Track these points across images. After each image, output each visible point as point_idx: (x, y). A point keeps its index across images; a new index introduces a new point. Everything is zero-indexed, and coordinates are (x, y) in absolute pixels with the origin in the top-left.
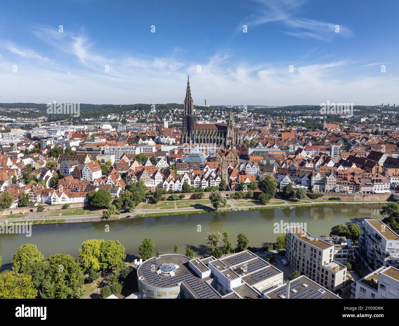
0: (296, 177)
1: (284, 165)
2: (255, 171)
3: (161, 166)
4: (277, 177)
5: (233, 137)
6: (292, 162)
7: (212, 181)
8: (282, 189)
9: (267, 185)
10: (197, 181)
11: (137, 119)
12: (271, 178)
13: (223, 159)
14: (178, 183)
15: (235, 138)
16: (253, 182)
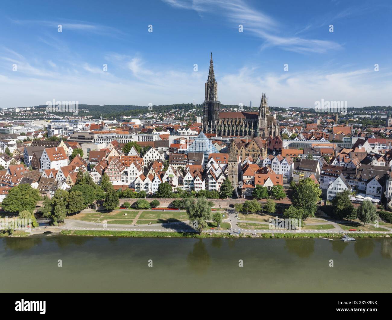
0: (356, 180)
1: (334, 161)
2: (286, 169)
3: (151, 159)
4: (322, 180)
5: (266, 128)
6: (348, 157)
7: (211, 181)
8: (330, 201)
9: (301, 192)
10: (187, 179)
11: (174, 117)
12: (310, 180)
13: (241, 151)
14: (157, 182)
15: (269, 129)
16: (278, 186)
